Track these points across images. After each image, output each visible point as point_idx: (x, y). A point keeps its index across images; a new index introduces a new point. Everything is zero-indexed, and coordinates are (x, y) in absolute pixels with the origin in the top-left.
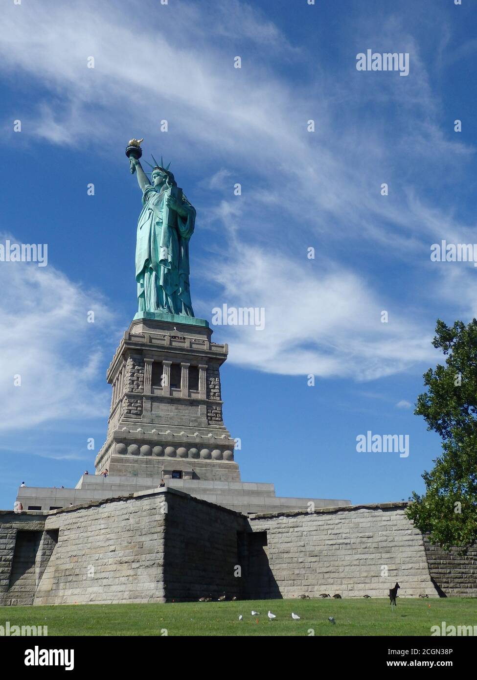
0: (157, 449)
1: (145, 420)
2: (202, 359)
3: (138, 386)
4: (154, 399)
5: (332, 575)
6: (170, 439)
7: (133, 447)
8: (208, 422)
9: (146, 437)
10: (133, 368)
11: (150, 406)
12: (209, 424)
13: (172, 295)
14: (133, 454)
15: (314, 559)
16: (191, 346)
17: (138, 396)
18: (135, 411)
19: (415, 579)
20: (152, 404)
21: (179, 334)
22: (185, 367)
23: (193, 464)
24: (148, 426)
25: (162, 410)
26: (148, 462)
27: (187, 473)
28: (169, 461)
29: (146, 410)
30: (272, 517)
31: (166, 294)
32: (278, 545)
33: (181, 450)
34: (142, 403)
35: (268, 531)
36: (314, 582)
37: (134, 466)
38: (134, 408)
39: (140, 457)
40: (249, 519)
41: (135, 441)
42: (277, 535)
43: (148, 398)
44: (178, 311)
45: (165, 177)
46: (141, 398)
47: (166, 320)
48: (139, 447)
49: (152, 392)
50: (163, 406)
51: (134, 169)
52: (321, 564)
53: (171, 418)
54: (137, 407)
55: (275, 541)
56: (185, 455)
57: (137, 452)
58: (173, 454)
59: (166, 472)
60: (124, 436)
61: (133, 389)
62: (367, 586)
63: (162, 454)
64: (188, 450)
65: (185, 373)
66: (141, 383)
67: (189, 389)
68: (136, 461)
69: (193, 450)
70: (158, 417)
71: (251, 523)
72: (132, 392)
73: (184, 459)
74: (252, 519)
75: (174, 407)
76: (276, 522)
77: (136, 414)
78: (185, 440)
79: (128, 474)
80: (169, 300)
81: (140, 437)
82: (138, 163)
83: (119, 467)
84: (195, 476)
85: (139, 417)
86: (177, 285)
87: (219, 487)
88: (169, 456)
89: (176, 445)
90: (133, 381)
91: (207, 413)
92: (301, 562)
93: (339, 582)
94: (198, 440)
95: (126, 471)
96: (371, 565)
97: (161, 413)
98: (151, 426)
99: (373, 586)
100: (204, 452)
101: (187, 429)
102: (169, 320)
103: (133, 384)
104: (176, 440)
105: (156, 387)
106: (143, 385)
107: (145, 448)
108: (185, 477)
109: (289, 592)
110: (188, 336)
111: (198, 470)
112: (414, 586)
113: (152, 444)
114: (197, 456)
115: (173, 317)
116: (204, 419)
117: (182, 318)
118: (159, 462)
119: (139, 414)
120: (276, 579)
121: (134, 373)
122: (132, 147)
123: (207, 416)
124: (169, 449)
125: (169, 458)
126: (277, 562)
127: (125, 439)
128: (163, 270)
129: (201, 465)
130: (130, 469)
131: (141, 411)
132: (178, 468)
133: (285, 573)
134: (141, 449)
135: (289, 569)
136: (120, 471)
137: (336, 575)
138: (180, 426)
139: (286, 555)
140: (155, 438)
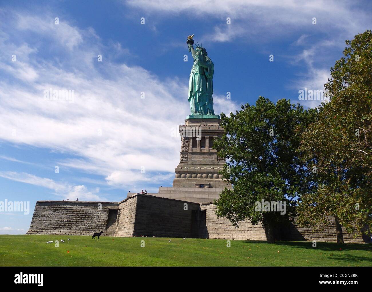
0: (194, 175)
1: (189, 163)
2: (215, 133)
3: (186, 148)
4: (193, 154)
5: (228, 229)
6: (199, 170)
7: (183, 175)
8: (218, 162)
9: (189, 170)
10: (184, 141)
11: (191, 157)
12: (218, 163)
13: (203, 106)
14: (183, 178)
15: (221, 222)
16: (209, 129)
17: (186, 153)
18: (185, 160)
19: (259, 232)
20: (192, 156)
21: (205, 124)
22: (207, 138)
23: (210, 181)
24: (190, 166)
25: (197, 158)
26: (189, 181)
27: (207, 185)
28: (199, 180)
29: (190, 159)
30: (208, 204)
31: (200, 106)
32: (209, 216)
33: (204, 175)
34: (188, 156)
35: (206, 210)
36: (221, 232)
37: (183, 183)
38: (184, 158)
39: (186, 179)
40: (200, 205)
41: (184, 172)
42: (209, 212)
43: (190, 153)
44: (206, 113)
45: (201, 51)
46: (187, 153)
47: (199, 118)
48: (186, 175)
49: (192, 151)
50: (197, 156)
51: (190, 50)
52: (224, 225)
53: (200, 161)
54: (186, 158)
55: (209, 214)
56: (207, 177)
57: (185, 177)
58: (201, 177)
59: (197, 185)
60: (179, 170)
61: (184, 150)
62: (240, 234)
63: (196, 177)
64: (208, 175)
65: (207, 141)
66: (188, 147)
67: (209, 148)
68: (184, 181)
69: (210, 175)
70: (195, 161)
71: (201, 207)
72: (184, 151)
73: (206, 179)
74: (201, 205)
75: (202, 157)
76: (209, 206)
77: (185, 161)
78: (206, 170)
79: (181, 187)
80: (202, 108)
81: (186, 170)
82: (192, 47)
83: (177, 183)
84: (210, 186)
85: (187, 162)
86: (205, 101)
87: (218, 191)
88: (199, 178)
89: (202, 173)
90: (184, 147)
91: (218, 158)
92: (217, 224)
93: (230, 232)
94: (212, 170)
95: (180, 185)
96: (242, 225)
97: (196, 160)
98: (191, 166)
99: (242, 234)
100: (215, 175)
101: (208, 166)
102: (201, 118)
103: (184, 148)
104: (202, 171)
105: (194, 148)
106: (188, 148)
107: (188, 175)
108: (206, 187)
109: (212, 236)
110: (210, 124)
111: (212, 184)
112: (258, 235)
113: (191, 173)
114: (212, 177)
115: (202, 116)
116: (216, 161)
117: (208, 116)
118: (194, 181)
119: (187, 161)
120: (208, 230)
121: (184, 143)
122: (188, 40)
123: (218, 159)
124: (199, 175)
125: (199, 179)
126: (209, 223)
127: (180, 172)
128: (198, 95)
129: (213, 181)
130: (182, 184)
131: (188, 159)
132: (202, 183)
133: (211, 228)
134: (187, 175)
135: (213, 226)
136: (177, 185)
137: (229, 229)
138: (205, 165)
139: (212, 221)
140: (193, 170)
